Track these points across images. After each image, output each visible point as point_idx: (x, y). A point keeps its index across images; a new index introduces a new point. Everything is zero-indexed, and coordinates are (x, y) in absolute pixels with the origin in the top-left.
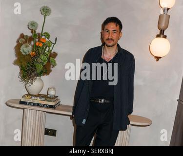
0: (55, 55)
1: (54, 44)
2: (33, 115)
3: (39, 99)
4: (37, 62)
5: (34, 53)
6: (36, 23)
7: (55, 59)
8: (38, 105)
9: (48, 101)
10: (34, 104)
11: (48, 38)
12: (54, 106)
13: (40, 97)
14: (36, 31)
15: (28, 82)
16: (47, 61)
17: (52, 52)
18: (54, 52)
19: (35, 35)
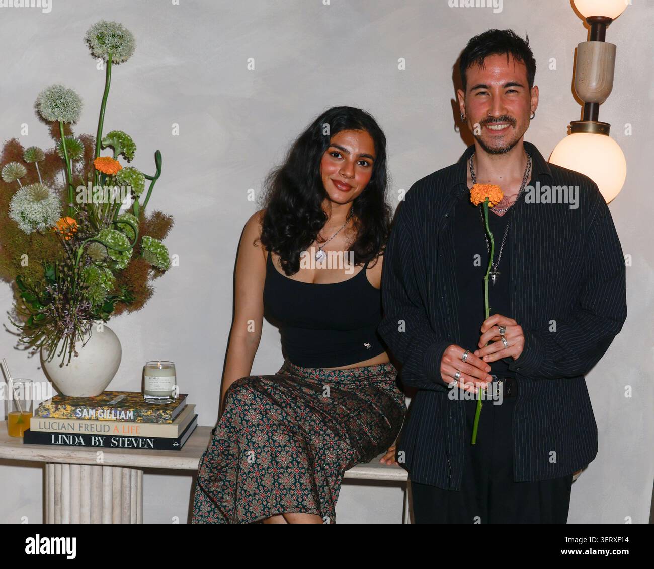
0: (162, 224)
1: (153, 179)
2: (87, 489)
3: (107, 414)
4: (88, 259)
5: (70, 221)
6: (70, 93)
7: (165, 242)
8: (108, 442)
9: (148, 421)
10: (87, 440)
11: (128, 158)
12: (178, 440)
13: (112, 407)
14: (74, 128)
15: (53, 346)
16: (129, 254)
17: (149, 213)
18: (158, 215)
19: (72, 146)
